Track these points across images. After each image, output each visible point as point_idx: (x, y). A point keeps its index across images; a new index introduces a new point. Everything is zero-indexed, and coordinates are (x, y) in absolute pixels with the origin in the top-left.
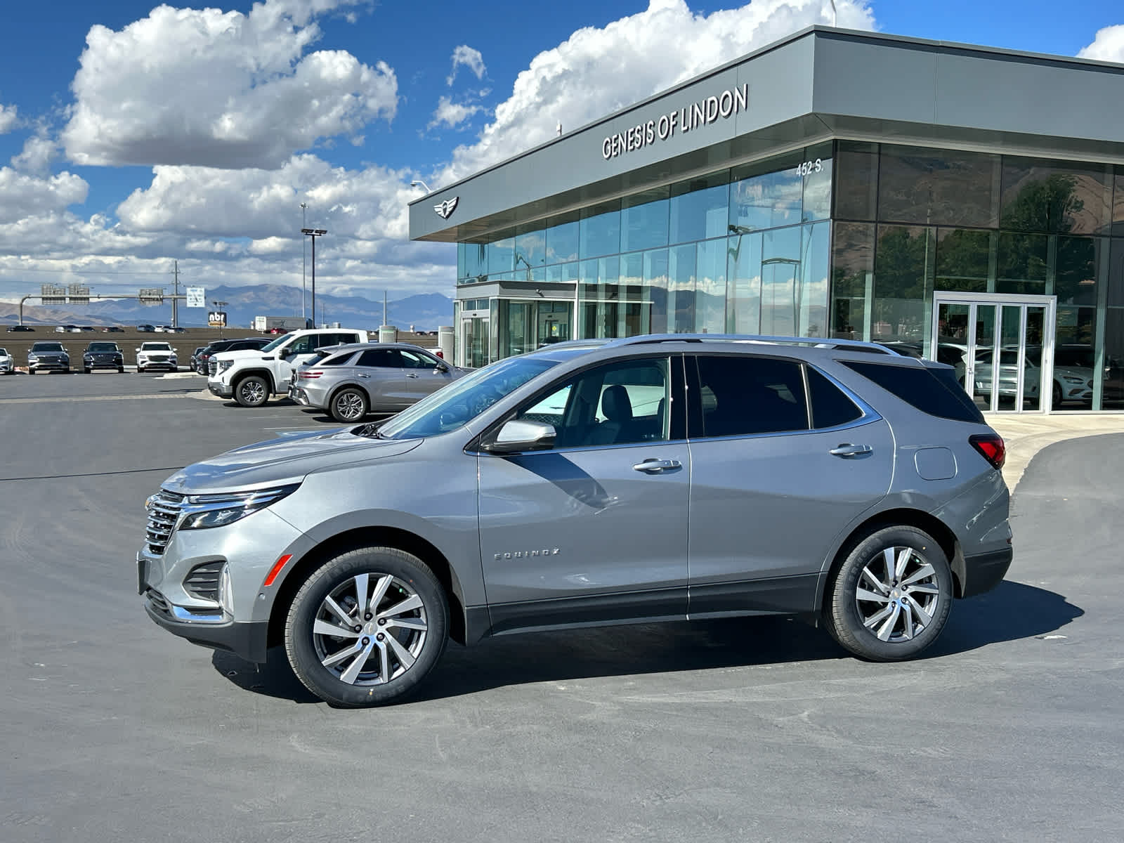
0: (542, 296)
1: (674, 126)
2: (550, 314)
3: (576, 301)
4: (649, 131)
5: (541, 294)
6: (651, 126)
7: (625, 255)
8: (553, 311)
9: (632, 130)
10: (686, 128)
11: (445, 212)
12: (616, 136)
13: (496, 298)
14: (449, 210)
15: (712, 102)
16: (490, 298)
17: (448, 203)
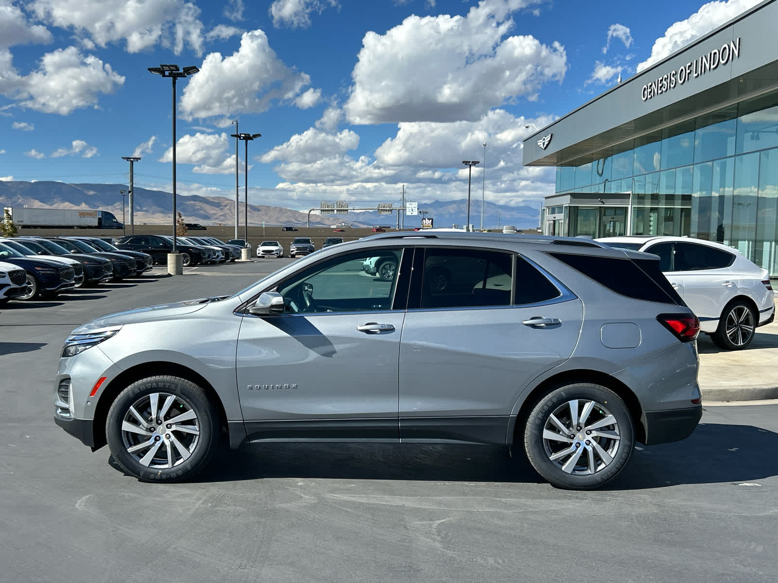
0: (604, 204)
1: (689, 74)
2: (612, 217)
3: (630, 207)
4: (673, 79)
5: (602, 202)
6: (673, 75)
7: (663, 172)
8: (615, 215)
9: (661, 78)
10: (697, 75)
11: (544, 144)
12: (650, 84)
13: (568, 205)
14: (546, 143)
15: (715, 53)
16: (564, 205)
17: (546, 138)
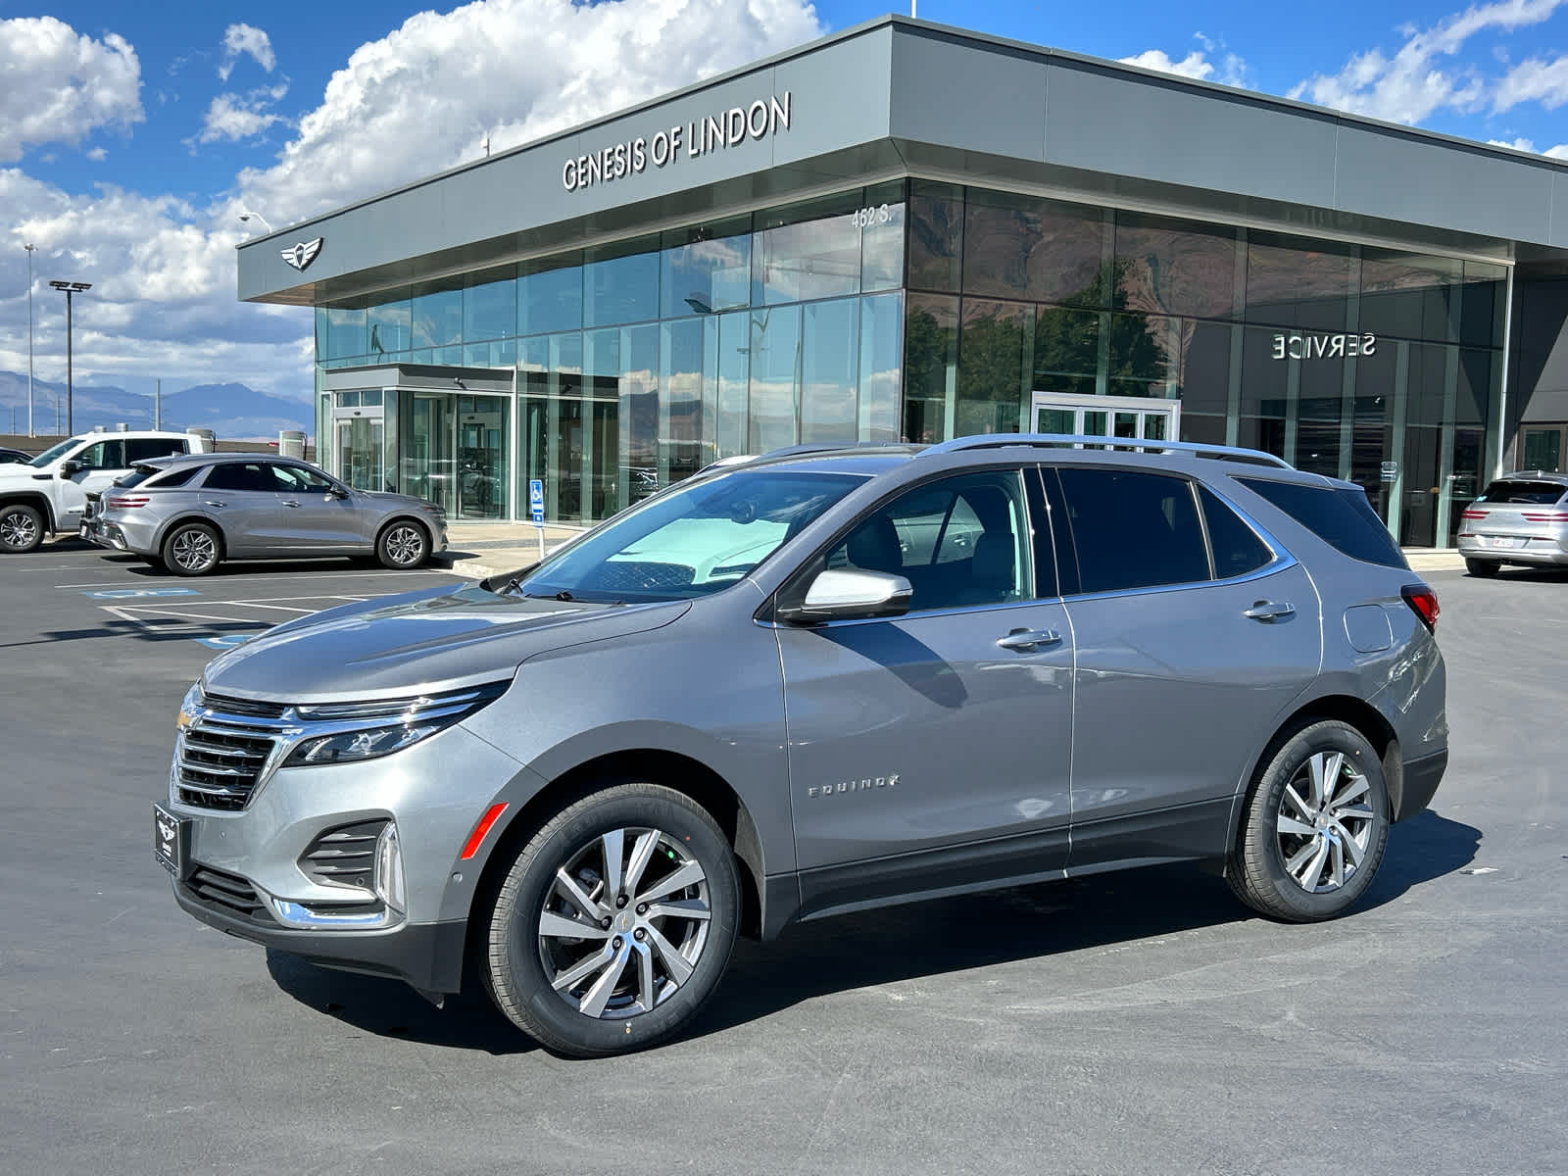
0: (464, 388)
1: (676, 147)
2: (470, 415)
3: (513, 397)
4: (637, 153)
5: (461, 385)
6: (640, 145)
7: (590, 332)
8: (475, 410)
9: (610, 150)
10: (695, 151)
11: (300, 258)
12: (584, 158)
13: (395, 388)
14: (306, 257)
15: (736, 116)
16: (384, 389)
17: (305, 247)
